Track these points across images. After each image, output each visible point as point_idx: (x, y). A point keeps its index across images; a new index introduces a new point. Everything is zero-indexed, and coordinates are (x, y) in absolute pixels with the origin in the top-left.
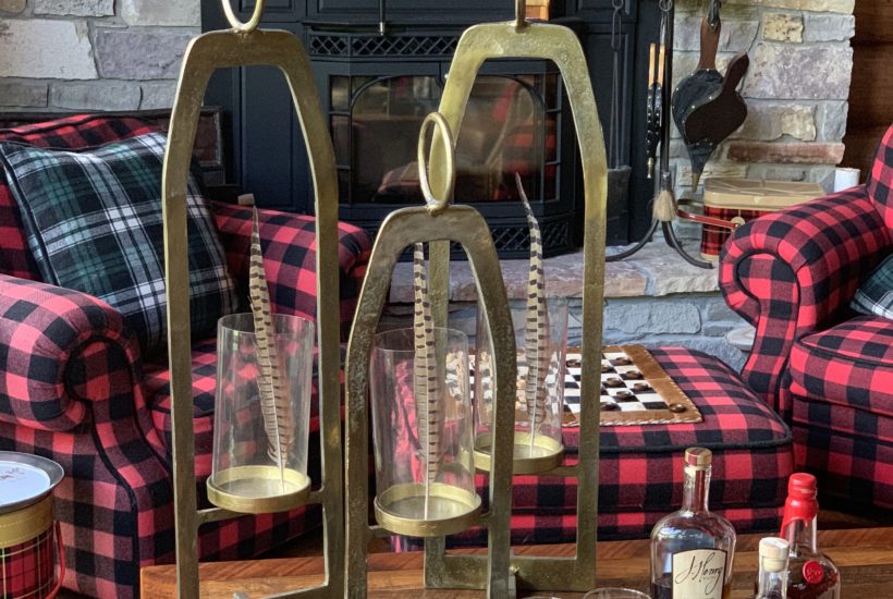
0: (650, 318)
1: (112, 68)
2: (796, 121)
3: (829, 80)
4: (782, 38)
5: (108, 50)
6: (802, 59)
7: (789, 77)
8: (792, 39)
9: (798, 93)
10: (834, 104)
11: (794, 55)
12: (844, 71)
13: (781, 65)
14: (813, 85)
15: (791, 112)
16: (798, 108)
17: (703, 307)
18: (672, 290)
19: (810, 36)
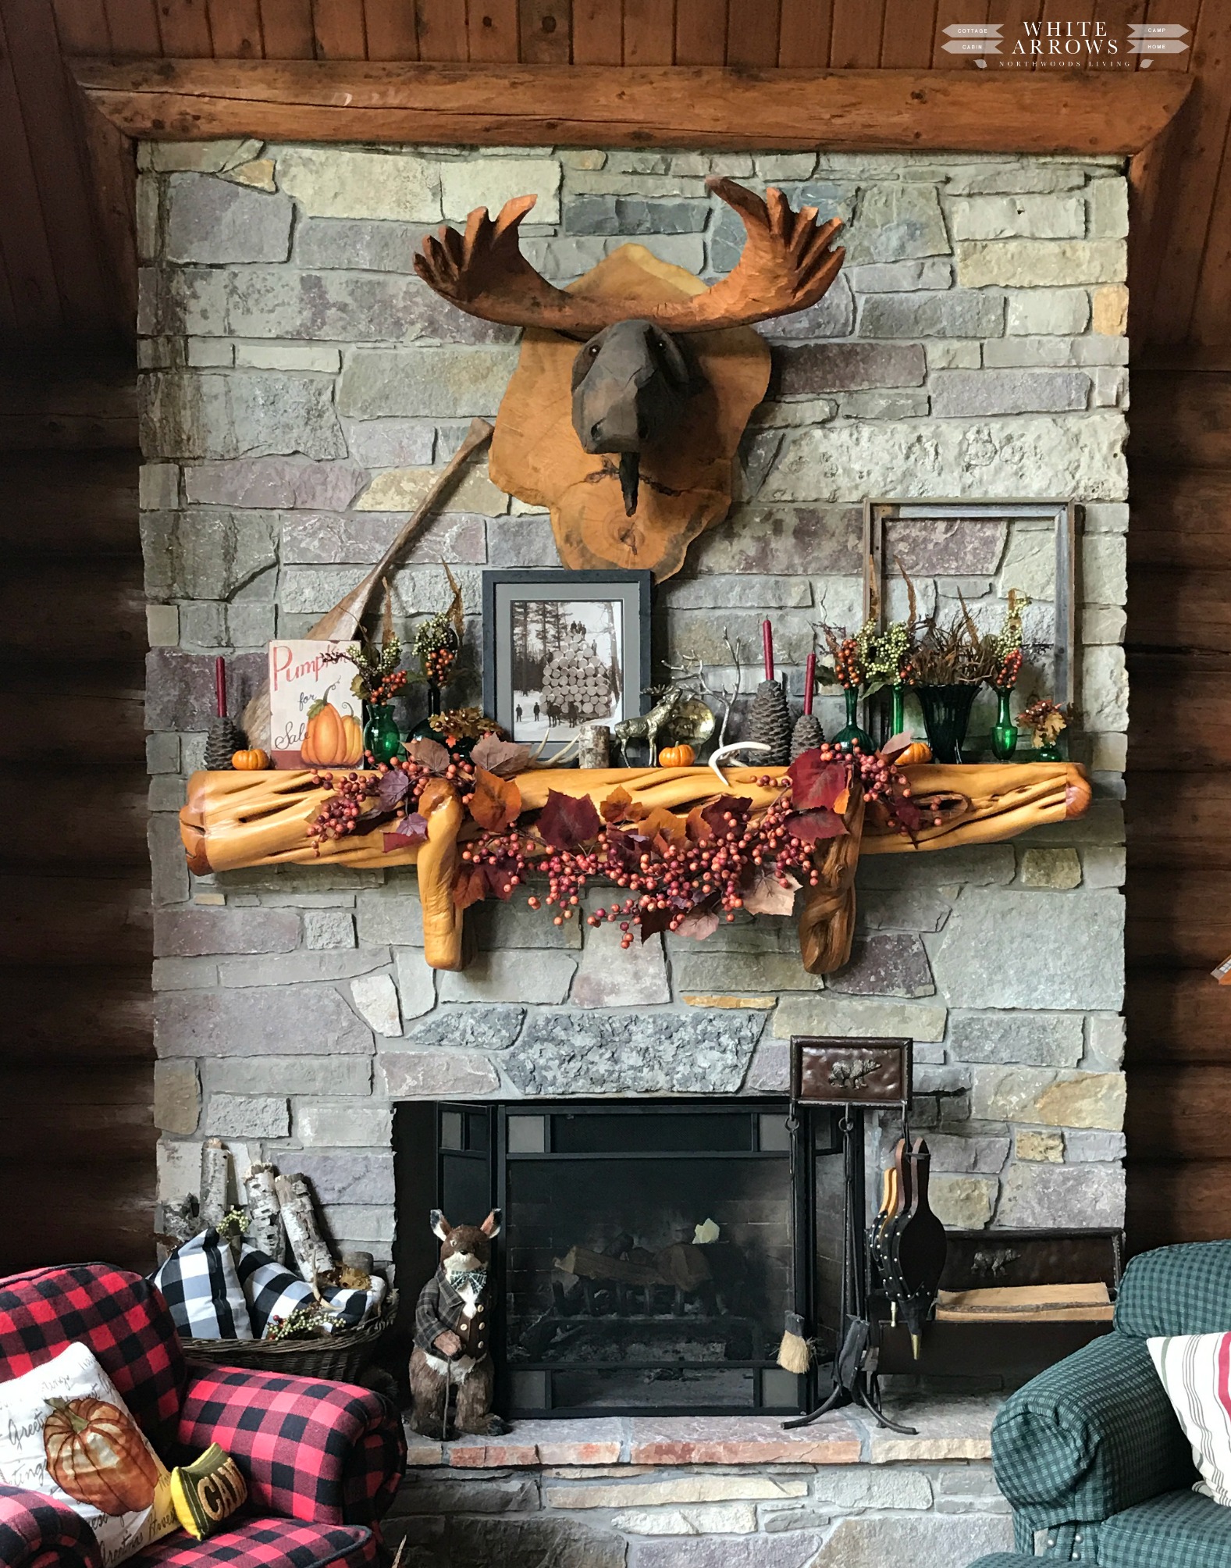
0: (869, 1489)
3: (1099, 1206)
4: (1038, 1158)
6: (1064, 1182)
7: (1050, 1202)
8: (1052, 1159)
11: (1055, 1177)
12: (1116, 1196)
13: (1039, 1188)
14: (1080, 1212)
17: (935, 1478)
18: (893, 1456)
19: (1071, 1156)
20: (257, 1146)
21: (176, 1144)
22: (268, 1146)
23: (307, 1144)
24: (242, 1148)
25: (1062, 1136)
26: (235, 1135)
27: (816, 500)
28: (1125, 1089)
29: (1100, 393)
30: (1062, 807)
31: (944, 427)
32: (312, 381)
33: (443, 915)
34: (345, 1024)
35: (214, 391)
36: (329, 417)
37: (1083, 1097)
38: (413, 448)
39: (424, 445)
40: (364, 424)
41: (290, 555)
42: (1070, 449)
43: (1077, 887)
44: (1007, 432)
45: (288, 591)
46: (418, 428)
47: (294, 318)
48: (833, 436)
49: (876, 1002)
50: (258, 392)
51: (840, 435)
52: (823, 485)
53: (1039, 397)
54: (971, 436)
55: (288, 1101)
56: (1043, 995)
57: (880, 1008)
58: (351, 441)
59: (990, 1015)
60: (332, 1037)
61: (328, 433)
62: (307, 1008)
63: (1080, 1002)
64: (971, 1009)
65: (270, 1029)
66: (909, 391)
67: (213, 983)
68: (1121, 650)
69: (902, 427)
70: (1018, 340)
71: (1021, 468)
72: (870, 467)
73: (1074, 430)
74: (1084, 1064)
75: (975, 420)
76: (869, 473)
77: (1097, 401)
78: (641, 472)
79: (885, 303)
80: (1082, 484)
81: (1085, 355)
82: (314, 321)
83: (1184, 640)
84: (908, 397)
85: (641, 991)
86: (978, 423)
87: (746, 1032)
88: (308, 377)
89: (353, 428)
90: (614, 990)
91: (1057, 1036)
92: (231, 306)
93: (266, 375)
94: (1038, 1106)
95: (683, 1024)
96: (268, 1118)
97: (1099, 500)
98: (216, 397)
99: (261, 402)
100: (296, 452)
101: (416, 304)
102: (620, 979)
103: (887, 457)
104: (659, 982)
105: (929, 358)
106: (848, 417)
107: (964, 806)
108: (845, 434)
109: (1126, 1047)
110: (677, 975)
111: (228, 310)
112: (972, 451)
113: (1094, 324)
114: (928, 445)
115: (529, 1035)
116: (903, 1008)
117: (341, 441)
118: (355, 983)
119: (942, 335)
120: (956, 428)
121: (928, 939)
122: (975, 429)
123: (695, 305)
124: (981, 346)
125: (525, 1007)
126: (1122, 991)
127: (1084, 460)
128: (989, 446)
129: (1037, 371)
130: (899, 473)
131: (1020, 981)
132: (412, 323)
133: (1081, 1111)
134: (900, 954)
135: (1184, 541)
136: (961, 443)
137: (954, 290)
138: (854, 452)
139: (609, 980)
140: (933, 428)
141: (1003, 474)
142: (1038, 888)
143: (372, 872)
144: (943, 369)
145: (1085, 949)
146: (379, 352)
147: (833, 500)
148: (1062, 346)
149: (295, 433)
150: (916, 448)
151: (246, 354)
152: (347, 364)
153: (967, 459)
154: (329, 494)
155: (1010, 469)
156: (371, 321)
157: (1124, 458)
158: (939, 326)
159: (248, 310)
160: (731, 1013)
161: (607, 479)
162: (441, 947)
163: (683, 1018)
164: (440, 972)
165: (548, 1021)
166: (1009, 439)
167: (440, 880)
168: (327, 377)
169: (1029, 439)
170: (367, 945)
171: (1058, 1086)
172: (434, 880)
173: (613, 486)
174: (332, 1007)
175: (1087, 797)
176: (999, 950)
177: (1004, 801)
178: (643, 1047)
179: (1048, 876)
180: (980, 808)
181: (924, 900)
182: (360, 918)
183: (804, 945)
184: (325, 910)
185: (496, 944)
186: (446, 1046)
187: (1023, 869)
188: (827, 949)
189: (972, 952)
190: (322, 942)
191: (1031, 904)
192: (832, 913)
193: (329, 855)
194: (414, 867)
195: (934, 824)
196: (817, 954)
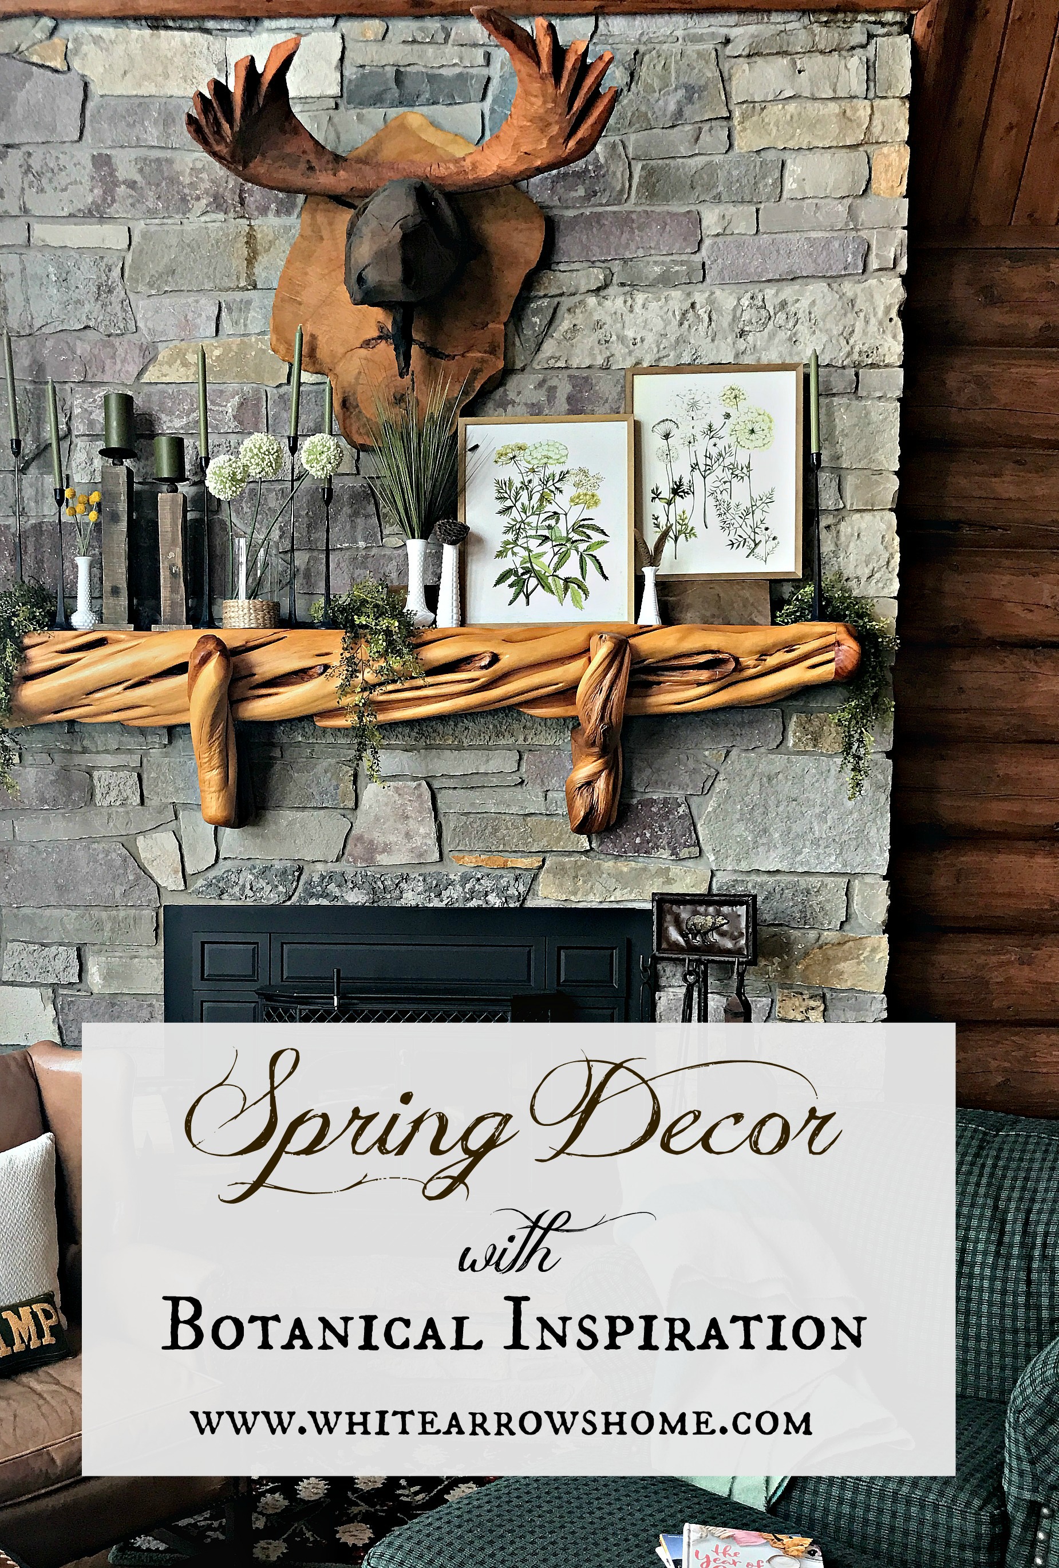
1: (75, 1035)
4: (800, 1017)
5: (71, 1017)
8: (811, 1019)
19: (832, 1016)
20: (50, 990)
22: (61, 991)
23: (95, 991)
24: (35, 992)
25: (823, 997)
26: (29, 981)
27: (589, 367)
28: (888, 951)
29: (877, 255)
30: (831, 667)
31: (718, 293)
32: (102, 258)
33: (215, 772)
34: (131, 878)
35: (11, 269)
36: (119, 292)
37: (846, 959)
38: (198, 321)
39: (208, 318)
40: (152, 299)
41: (81, 427)
42: (845, 315)
44: (782, 296)
45: (78, 461)
46: (203, 301)
47: (88, 196)
48: (608, 303)
49: (641, 862)
50: (51, 269)
51: (615, 301)
52: (596, 351)
53: (815, 261)
54: (745, 302)
55: (79, 950)
56: (807, 858)
57: (645, 869)
58: (139, 316)
59: (754, 877)
60: (119, 890)
61: (118, 308)
62: (96, 861)
63: (845, 865)
64: (735, 871)
65: (60, 881)
66: (684, 257)
67: (10, 837)
68: (893, 515)
69: (676, 294)
70: (794, 204)
71: (795, 334)
72: (644, 333)
73: (850, 294)
74: (847, 927)
75: (750, 286)
76: (642, 340)
77: (874, 264)
78: (415, 336)
79: (662, 168)
80: (857, 349)
81: (863, 216)
82: (104, 200)
83: (951, 515)
84: (682, 263)
85: (412, 850)
86: (754, 289)
87: (512, 891)
88: (99, 254)
89: (141, 303)
90: (387, 849)
91: (821, 898)
92: (26, 186)
93: (59, 253)
94: (801, 967)
95: (451, 883)
96: (59, 965)
97: (873, 366)
98: (12, 274)
99: (54, 279)
100: (87, 327)
101: (202, 180)
102: (392, 838)
103: (661, 324)
104: (429, 842)
105: (704, 224)
106: (623, 285)
107: (732, 665)
108: (620, 301)
109: (890, 910)
110: (447, 835)
111: (23, 189)
112: (746, 317)
113: (874, 185)
114: (701, 312)
115: (305, 890)
116: (668, 869)
117: (129, 315)
118: (140, 839)
119: (718, 199)
120: (730, 294)
121: (694, 802)
122: (749, 295)
123: (467, 164)
124: (757, 211)
125: (301, 863)
126: (887, 855)
127: (859, 326)
128: (763, 312)
129: (813, 235)
130: (673, 339)
131: (785, 844)
132: (198, 199)
133: (842, 973)
134: (666, 817)
135: (956, 418)
136: (734, 309)
137: (730, 153)
138: (628, 318)
139: (381, 839)
140: (707, 294)
141: (777, 340)
142: (804, 753)
143: (154, 730)
144: (718, 235)
145: (851, 813)
146: (166, 228)
147: (606, 368)
148: (840, 208)
149: (87, 307)
150: (690, 315)
151: (41, 232)
152: (136, 239)
153: (741, 325)
154: (118, 367)
155: (783, 335)
156: (159, 197)
157: (900, 323)
158: (715, 192)
159: (42, 190)
160: (498, 872)
161: (383, 344)
162: (214, 804)
163: (452, 877)
164: (221, 829)
165: (322, 877)
166: (783, 304)
167: (211, 737)
168: (117, 253)
169: (804, 304)
170: (153, 801)
171: (821, 947)
172: (205, 737)
173: (386, 351)
174: (119, 862)
175: (857, 656)
176: (765, 813)
177: (772, 661)
178: (414, 903)
179: (815, 740)
180: (748, 667)
181: (691, 764)
182: (145, 776)
183: (571, 806)
184: (113, 769)
185: (272, 803)
186: (227, 900)
187: (790, 734)
188: (591, 809)
189: (738, 816)
190: (111, 798)
191: (797, 769)
192: (597, 775)
193: (107, 713)
194: (188, 725)
195: (700, 684)
196: (582, 814)
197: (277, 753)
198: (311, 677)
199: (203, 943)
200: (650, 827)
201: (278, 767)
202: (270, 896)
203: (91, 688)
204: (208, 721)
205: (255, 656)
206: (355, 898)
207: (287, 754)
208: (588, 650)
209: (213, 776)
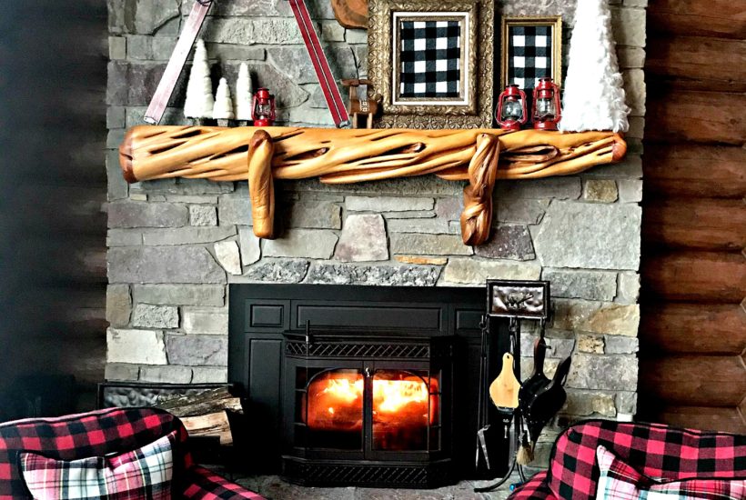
1: (176, 358)
2: (602, 404)
3: (624, 378)
4: (590, 350)
5: (173, 348)
6: (604, 364)
7: (596, 375)
8: (597, 351)
9: (603, 386)
10: (628, 393)
11: (599, 361)
12: (633, 373)
13: (590, 367)
14: (613, 381)
15: (599, 398)
16: (603, 395)
19: (609, 350)
20: (161, 332)
21: (117, 331)
22: (168, 333)
23: (188, 332)
24: (152, 333)
25: (603, 339)
26: (149, 326)
28: (639, 314)
30: (610, 155)
33: (263, 207)
34: (211, 267)
37: (616, 317)
41: (187, 11)
43: (615, 202)
49: (502, 262)
55: (179, 309)
56: (594, 261)
57: (504, 266)
59: (565, 271)
60: (203, 275)
62: (190, 257)
63: (615, 265)
64: (554, 268)
65: (169, 269)
67: (140, 243)
68: (643, 72)
74: (616, 299)
83: (672, 72)
85: (373, 253)
87: (429, 277)
90: (358, 252)
91: (602, 283)
94: (591, 322)
95: (395, 272)
96: (167, 317)
102: (361, 246)
104: (382, 248)
107: (555, 153)
109: (640, 290)
110: (392, 245)
115: (311, 276)
116: (517, 266)
118: (217, 245)
121: (532, 228)
125: (309, 260)
126: (639, 260)
131: (582, 253)
133: (614, 325)
134: (516, 236)
135: (673, 19)
139: (355, 247)
142: (593, 202)
143: (227, 183)
145: (619, 236)
160: (421, 266)
162: (261, 226)
163: (395, 269)
164: (264, 240)
165: (321, 268)
167: (261, 185)
170: (224, 223)
171: (602, 311)
172: (259, 187)
174: (203, 258)
175: (624, 149)
176: (571, 235)
177: (578, 151)
178: (373, 284)
179: (599, 195)
180: (564, 154)
181: (530, 207)
182: (220, 209)
183: (463, 229)
184: (201, 205)
185: (294, 225)
186: (266, 281)
187: (586, 191)
188: (475, 232)
189: (556, 236)
190: (200, 222)
191: (589, 210)
192: (480, 212)
193: (201, 173)
194: (247, 181)
195: (537, 163)
196: (470, 234)
197: (296, 197)
198: (319, 155)
199: (252, 306)
200: (508, 242)
201: (297, 204)
202: (291, 279)
203: (190, 158)
204: (259, 179)
205: (286, 142)
206: (341, 280)
207: (302, 199)
208: (475, 142)
209: (261, 210)
